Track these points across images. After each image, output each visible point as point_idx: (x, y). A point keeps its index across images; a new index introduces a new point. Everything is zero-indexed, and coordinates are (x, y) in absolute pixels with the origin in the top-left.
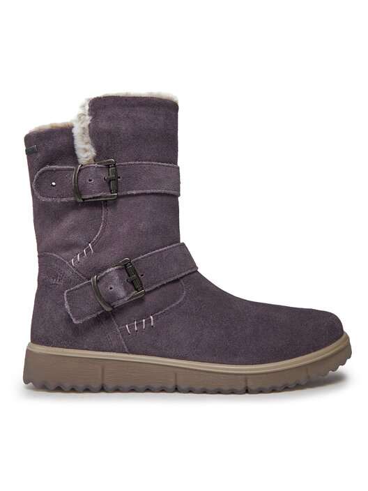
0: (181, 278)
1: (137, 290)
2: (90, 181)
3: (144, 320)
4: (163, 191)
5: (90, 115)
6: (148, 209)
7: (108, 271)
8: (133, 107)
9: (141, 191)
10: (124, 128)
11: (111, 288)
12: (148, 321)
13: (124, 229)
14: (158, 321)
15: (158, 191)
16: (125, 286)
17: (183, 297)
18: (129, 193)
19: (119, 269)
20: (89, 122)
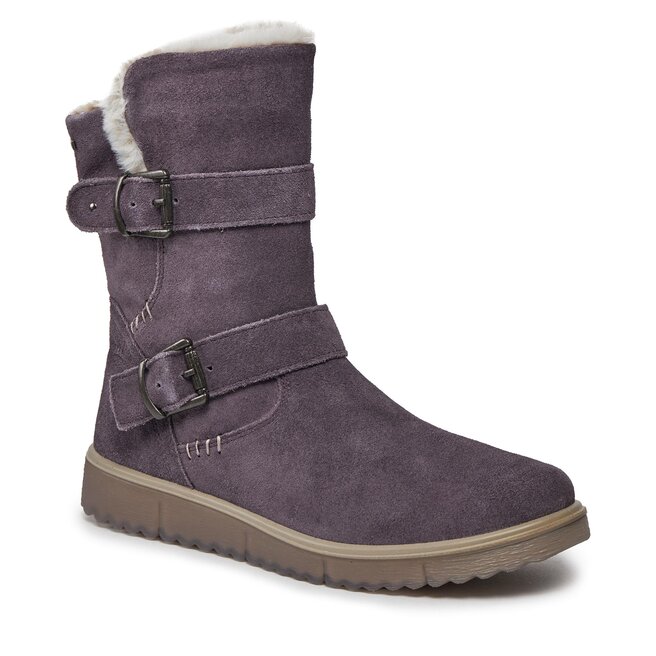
0: (281, 376)
1: (196, 391)
2: (133, 205)
3: (208, 441)
4: (253, 223)
5: (125, 96)
6: (223, 256)
7: (156, 357)
8: (202, 71)
9: (208, 227)
10: (182, 114)
11: (159, 385)
12: (213, 444)
13: (186, 288)
14: (228, 446)
15: (244, 223)
16: (177, 385)
17: (272, 412)
18: (190, 228)
19: (173, 355)
20: (123, 110)
